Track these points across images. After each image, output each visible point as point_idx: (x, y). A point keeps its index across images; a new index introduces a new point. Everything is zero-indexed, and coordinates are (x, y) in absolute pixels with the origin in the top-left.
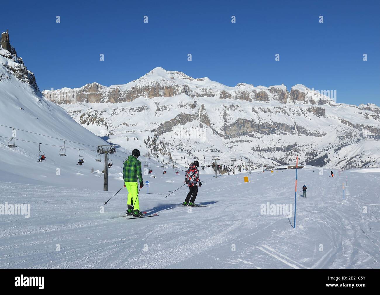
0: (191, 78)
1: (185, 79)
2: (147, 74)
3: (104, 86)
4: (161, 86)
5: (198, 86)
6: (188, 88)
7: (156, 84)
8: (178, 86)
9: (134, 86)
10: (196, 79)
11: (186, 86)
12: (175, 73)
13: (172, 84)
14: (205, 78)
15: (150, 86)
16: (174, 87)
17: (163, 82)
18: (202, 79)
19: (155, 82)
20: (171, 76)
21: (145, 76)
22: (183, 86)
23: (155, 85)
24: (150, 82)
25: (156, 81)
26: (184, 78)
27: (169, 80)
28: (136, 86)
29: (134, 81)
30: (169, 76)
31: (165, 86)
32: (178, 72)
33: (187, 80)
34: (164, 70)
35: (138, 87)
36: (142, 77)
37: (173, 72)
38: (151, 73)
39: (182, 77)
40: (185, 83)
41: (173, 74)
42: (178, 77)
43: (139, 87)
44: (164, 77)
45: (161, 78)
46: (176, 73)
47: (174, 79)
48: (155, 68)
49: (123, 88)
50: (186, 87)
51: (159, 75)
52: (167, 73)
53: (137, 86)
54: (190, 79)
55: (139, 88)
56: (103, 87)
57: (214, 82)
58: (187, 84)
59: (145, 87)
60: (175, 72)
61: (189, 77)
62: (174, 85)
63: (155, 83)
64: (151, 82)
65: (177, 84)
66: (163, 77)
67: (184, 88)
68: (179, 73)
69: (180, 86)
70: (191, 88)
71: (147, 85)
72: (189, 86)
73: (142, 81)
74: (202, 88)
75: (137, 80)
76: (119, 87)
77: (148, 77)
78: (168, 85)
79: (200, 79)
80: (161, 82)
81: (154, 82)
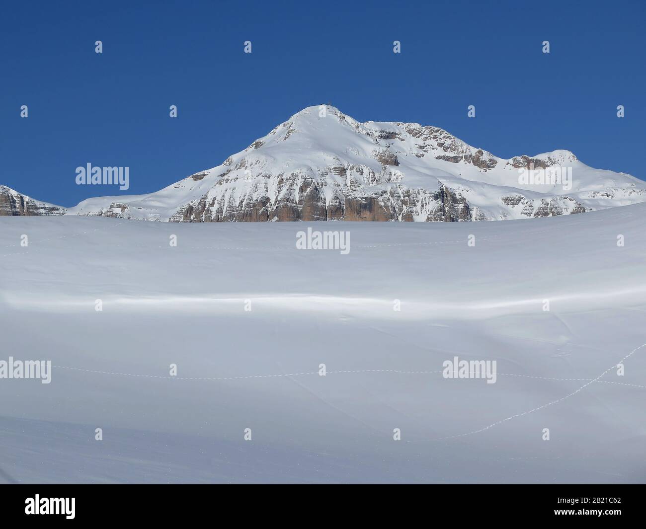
0: (486, 156)
1: (455, 159)
2: (262, 140)
3: (48, 206)
4: (328, 197)
5: (516, 195)
6: (461, 206)
7: (302, 190)
8: (410, 199)
9: (195, 203)
10: (511, 161)
11: (453, 196)
12: (404, 134)
13: (380, 188)
14: (556, 154)
15: (273, 201)
16: (393, 202)
17: (339, 179)
18: (542, 157)
19: (299, 183)
20: (382, 147)
21: (251, 149)
22: (436, 197)
23: (297, 197)
24: (273, 183)
25: (303, 173)
26: (451, 154)
27: (366, 170)
28: (203, 204)
29: (196, 178)
30: (371, 150)
31: (348, 201)
32: (416, 126)
33: (466, 169)
34: (349, 119)
35: (212, 204)
36: (235, 158)
37: (391, 126)
38: (280, 135)
39: (440, 152)
40: (447, 184)
41: (390, 136)
42: (416, 151)
43: (216, 206)
44: (346, 155)
45: (330, 160)
46: (410, 132)
47: (396, 163)
48: (303, 111)
49: (143, 210)
50: (455, 200)
51: (320, 145)
52: (359, 135)
53: (209, 200)
54: (477, 161)
55: (220, 211)
56: (42, 211)
57: (599, 173)
58: (462, 188)
59: (248, 205)
60: (401, 128)
61: (474, 151)
62: (392, 194)
63: (297, 188)
64: (277, 181)
65: (405, 189)
66: (341, 154)
67: (442, 209)
68: (426, 131)
69: (421, 197)
70: (480, 208)
71: (257, 196)
72: (471, 196)
73: (232, 175)
74: (537, 204)
75: (213, 173)
76: (123, 207)
77: (263, 158)
78: (359, 194)
79: (529, 162)
80: (328, 179)
81: (294, 177)
